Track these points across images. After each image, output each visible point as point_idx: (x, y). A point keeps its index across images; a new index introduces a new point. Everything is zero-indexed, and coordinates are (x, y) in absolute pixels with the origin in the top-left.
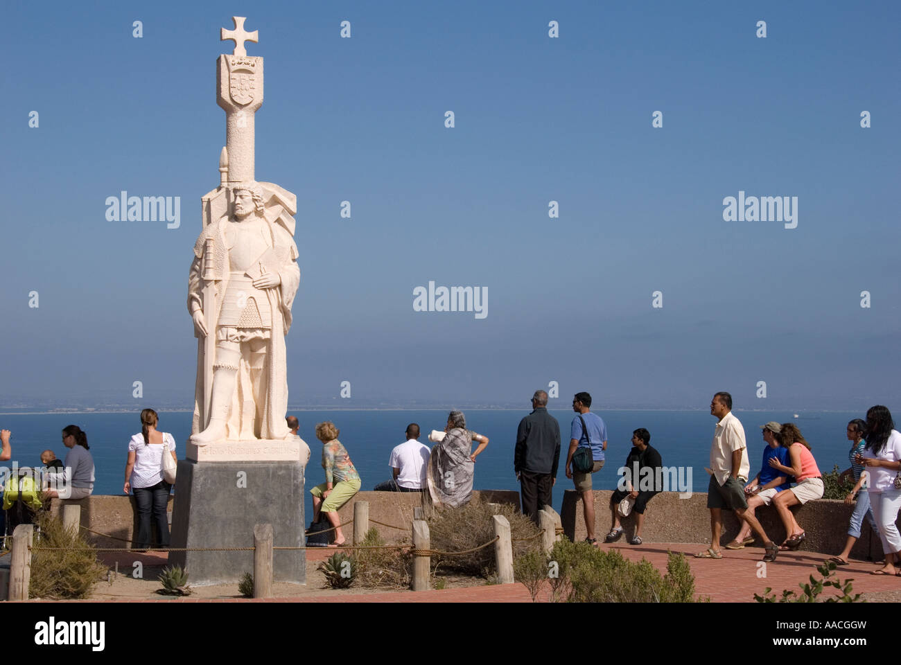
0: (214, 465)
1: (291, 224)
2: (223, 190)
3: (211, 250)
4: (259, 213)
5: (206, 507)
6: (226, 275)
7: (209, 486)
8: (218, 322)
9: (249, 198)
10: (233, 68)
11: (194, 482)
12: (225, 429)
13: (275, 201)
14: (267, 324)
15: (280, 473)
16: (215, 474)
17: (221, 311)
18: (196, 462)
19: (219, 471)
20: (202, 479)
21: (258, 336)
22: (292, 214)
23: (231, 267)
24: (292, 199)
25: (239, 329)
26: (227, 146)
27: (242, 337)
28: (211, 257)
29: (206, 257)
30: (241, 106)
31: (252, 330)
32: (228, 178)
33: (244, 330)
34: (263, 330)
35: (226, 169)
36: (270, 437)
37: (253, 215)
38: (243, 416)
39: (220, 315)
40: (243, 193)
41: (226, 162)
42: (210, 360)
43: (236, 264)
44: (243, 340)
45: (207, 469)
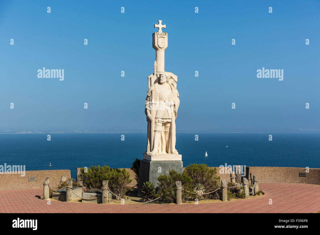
0: (156, 162)
1: (175, 85)
2: (155, 75)
3: (153, 94)
4: (167, 82)
5: (154, 175)
6: (158, 102)
7: (155, 168)
8: (155, 117)
9: (165, 77)
10: (159, 36)
11: (150, 167)
12: (158, 151)
13: (171, 78)
14: (171, 117)
15: (176, 164)
16: (157, 164)
17: (156, 113)
18: (151, 161)
19: (158, 164)
20: (153, 166)
21: (167, 121)
22: (176, 82)
23: (159, 99)
24: (176, 77)
25: (162, 119)
26: (156, 60)
27: (163, 121)
28: (153, 96)
29: (152, 96)
30: (161, 48)
31: (166, 119)
32: (156, 71)
33: (163, 119)
34: (169, 119)
35: (156, 68)
36: (172, 153)
37: (166, 82)
38: (163, 146)
39: (156, 114)
40: (163, 76)
41: (156, 66)
42: (153, 129)
43: (161, 98)
44: (163, 122)
45: (154, 163)
